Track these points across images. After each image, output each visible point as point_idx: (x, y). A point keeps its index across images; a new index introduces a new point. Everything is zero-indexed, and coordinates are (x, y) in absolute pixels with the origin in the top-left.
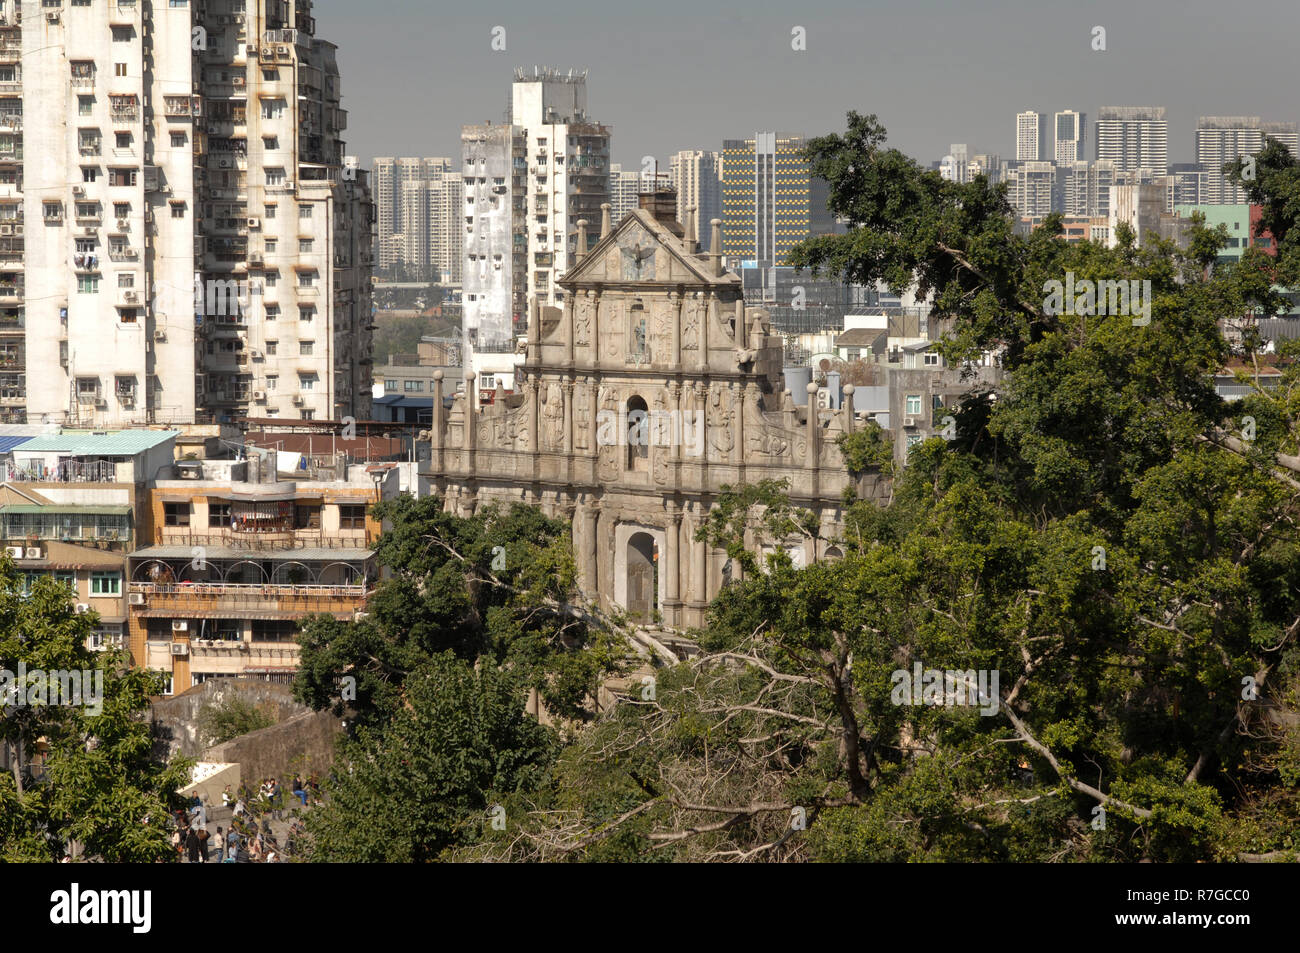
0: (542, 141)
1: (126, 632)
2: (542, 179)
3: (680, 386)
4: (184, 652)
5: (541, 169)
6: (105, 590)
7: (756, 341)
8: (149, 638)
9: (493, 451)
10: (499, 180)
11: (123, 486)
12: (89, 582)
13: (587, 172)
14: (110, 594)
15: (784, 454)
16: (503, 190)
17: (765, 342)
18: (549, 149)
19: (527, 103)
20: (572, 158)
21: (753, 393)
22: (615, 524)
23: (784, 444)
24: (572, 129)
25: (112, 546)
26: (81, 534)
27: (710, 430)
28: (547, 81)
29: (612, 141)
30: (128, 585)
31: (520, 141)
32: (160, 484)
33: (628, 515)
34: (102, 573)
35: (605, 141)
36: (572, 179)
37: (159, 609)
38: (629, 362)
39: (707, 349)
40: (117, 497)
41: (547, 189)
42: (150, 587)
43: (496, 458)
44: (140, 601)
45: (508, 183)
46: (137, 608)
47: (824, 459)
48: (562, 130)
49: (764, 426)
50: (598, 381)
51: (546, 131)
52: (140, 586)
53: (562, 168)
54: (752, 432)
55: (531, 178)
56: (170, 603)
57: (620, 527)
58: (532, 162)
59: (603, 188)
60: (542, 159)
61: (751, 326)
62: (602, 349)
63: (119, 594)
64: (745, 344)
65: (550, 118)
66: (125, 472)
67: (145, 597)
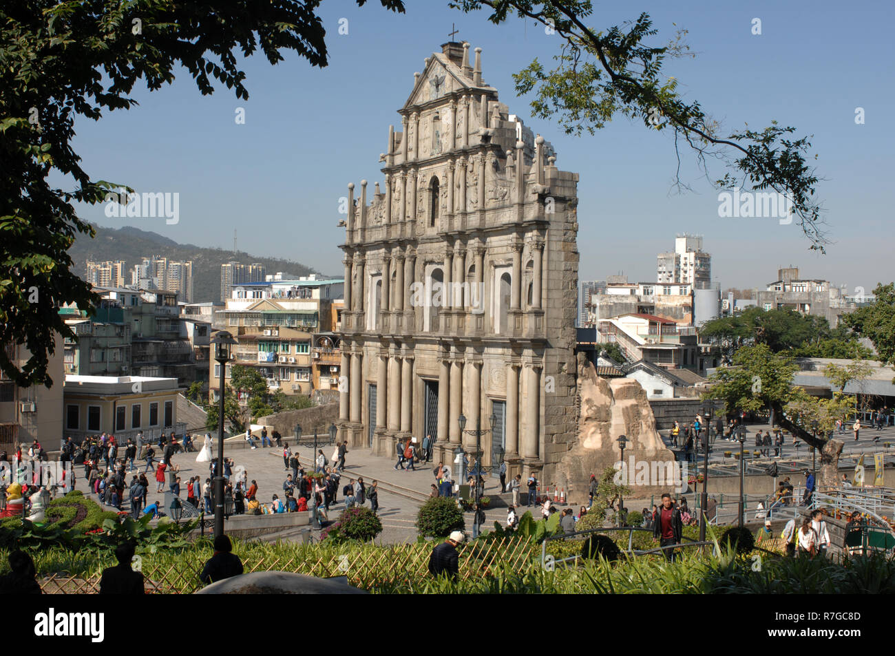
0: (686, 258)
1: (311, 372)
2: (685, 272)
3: (454, 163)
4: (335, 383)
5: (685, 268)
6: (303, 351)
7: (494, 123)
8: (321, 375)
9: (372, 228)
10: (670, 272)
11: (315, 301)
12: (296, 347)
13: (702, 269)
14: (305, 353)
15: (506, 198)
16: (671, 276)
17: (501, 124)
18: (688, 261)
19: (681, 245)
20: (696, 265)
21: (491, 158)
22: (425, 264)
23: (505, 190)
24: (696, 254)
25: (310, 330)
26: (297, 323)
27: (468, 189)
28: (688, 238)
29: (712, 259)
30: (312, 349)
31: (678, 259)
32: (336, 301)
33: (429, 257)
34: (301, 343)
35: (709, 259)
36: (696, 272)
37: (326, 360)
38: (432, 155)
39: (468, 135)
40: (312, 306)
41: (687, 275)
42: (321, 350)
43: (374, 231)
44: (317, 356)
45: (673, 273)
46: (316, 360)
47: (527, 197)
48: (693, 254)
49: (495, 181)
50: (417, 171)
51: (687, 255)
52: (318, 350)
53: (692, 268)
54: (489, 187)
55: (682, 271)
56: (330, 358)
57: (428, 266)
58: (682, 266)
59: (708, 276)
60: (686, 265)
61: (491, 113)
62: (420, 150)
63: (308, 353)
64: (487, 125)
65: (689, 251)
66: (316, 294)
67: (319, 354)
